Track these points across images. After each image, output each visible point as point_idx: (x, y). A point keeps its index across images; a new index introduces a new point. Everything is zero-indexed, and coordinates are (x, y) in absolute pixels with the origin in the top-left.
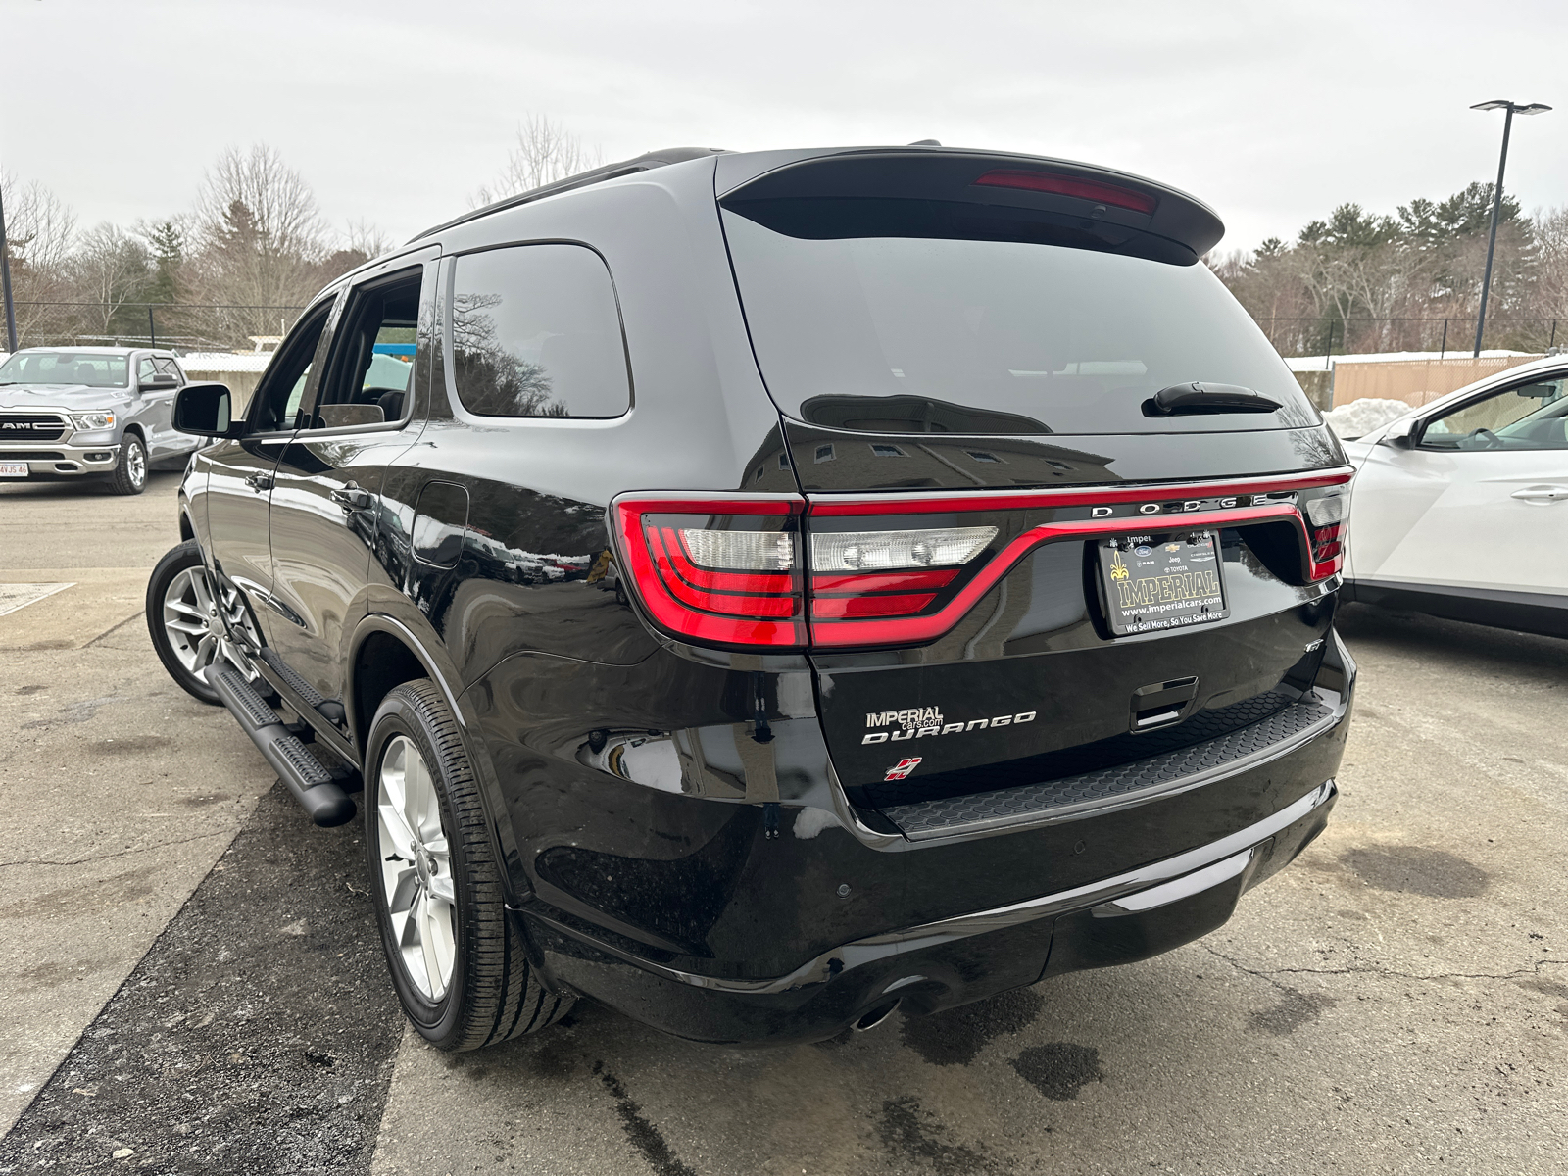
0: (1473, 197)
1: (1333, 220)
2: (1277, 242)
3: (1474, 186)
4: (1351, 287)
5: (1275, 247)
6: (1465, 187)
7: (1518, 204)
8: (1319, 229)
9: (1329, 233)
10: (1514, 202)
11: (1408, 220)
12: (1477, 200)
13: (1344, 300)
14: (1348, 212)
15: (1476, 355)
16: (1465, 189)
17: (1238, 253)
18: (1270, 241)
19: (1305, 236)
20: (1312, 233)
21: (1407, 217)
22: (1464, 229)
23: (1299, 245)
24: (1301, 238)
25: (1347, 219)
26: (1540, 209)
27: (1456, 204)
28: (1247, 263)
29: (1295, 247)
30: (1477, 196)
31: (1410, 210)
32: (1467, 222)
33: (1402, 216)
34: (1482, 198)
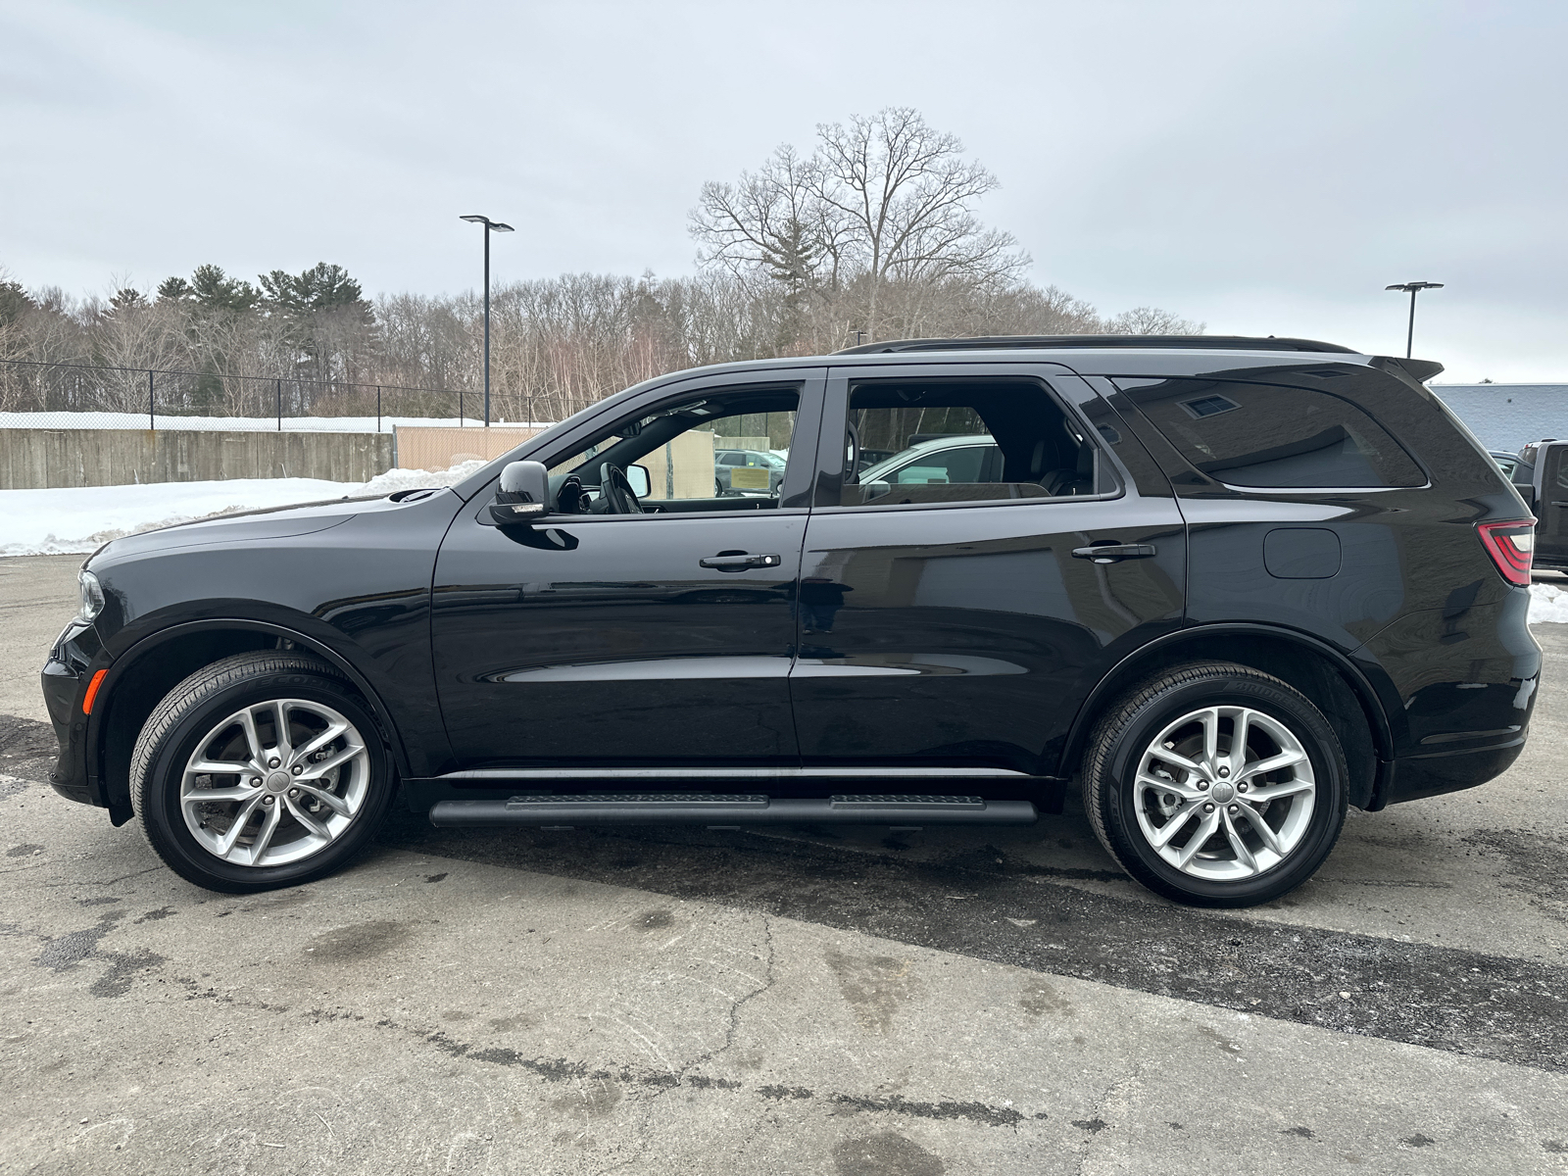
0: (322, 276)
1: (196, 280)
2: (134, 294)
3: (322, 266)
4: (225, 347)
5: (133, 299)
6: (314, 266)
7: (360, 287)
8: (179, 286)
9: (190, 290)
10: (357, 284)
11: (270, 289)
12: (326, 278)
13: (219, 357)
14: (211, 273)
15: (487, 425)
16: (314, 267)
17: (95, 300)
18: (127, 292)
19: (163, 291)
20: (173, 288)
21: (269, 286)
22: (317, 304)
23: (159, 299)
24: (161, 293)
25: (209, 279)
26: (383, 295)
27: (309, 278)
28: (105, 312)
29: (156, 300)
30: (326, 275)
31: (271, 280)
32: (319, 297)
33: (264, 284)
34: (329, 278)
